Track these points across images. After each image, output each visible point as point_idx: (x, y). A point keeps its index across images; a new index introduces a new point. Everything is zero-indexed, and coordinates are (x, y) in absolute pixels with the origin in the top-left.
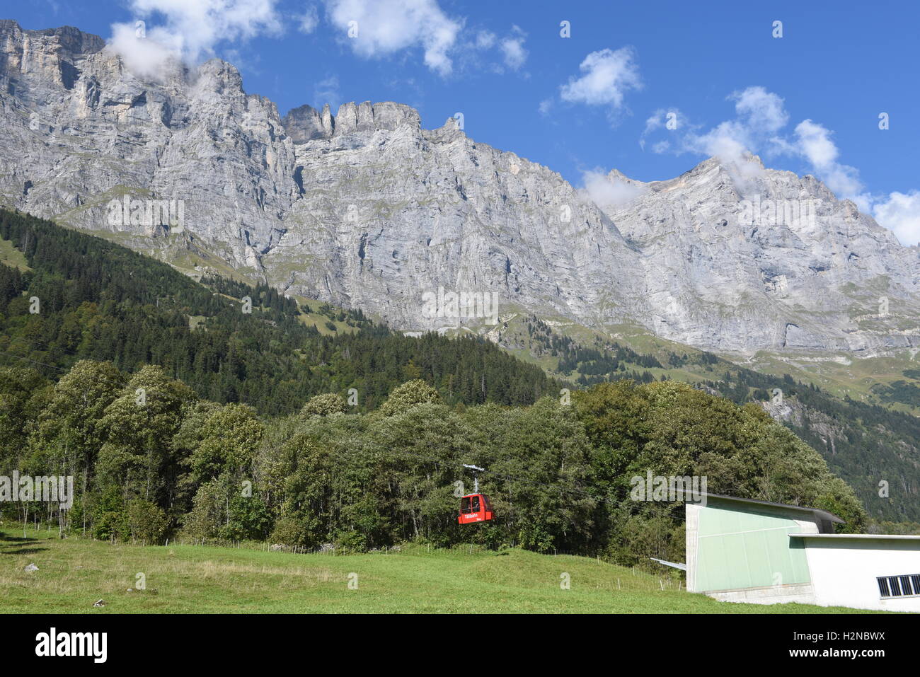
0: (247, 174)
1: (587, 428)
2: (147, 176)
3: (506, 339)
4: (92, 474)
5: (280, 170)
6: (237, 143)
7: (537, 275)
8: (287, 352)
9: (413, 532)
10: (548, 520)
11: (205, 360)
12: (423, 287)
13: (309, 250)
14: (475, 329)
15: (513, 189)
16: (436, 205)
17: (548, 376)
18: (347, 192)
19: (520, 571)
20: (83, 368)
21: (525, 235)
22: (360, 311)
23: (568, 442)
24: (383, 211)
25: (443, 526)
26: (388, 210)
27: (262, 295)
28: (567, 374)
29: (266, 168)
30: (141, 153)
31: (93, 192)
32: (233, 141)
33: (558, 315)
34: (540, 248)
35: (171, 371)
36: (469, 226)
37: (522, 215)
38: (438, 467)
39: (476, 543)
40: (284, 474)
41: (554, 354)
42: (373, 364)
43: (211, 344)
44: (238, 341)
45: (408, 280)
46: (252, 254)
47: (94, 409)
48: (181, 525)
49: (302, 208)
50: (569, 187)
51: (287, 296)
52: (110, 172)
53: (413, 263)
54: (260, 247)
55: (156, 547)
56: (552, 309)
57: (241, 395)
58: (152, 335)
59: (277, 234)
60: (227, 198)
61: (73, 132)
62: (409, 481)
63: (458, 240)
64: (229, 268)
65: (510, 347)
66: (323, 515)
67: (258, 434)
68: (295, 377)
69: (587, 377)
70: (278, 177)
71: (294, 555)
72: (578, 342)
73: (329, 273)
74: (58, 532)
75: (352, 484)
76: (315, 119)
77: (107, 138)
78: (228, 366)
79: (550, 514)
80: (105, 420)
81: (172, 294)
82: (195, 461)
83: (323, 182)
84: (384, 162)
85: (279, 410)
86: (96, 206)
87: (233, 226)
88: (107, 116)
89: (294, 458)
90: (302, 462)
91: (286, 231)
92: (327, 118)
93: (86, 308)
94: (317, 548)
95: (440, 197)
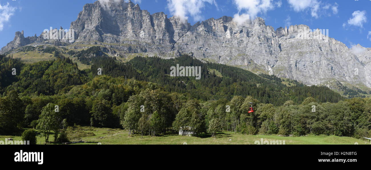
0: (267, 47)
1: (350, 108)
2: (245, 50)
3: (331, 87)
4: (240, 121)
5: (275, 45)
6: (265, 39)
7: (339, 71)
8: (279, 91)
9: (310, 132)
10: (341, 129)
11: (261, 94)
12: (311, 74)
13: (283, 65)
14: (324, 84)
15: (333, 48)
16: (314, 52)
17: (341, 96)
18: (292, 50)
19: (334, 140)
20: (235, 98)
21: (336, 60)
22: (296, 80)
23: (345, 111)
24: (301, 54)
25: (317, 130)
26: (302, 54)
27: (273, 77)
28: (346, 95)
29: (272, 45)
30: (243, 45)
31: (233, 56)
32: (264, 39)
33: (344, 81)
34: (340, 64)
35: (254, 97)
36: (322, 58)
37: (335, 55)
38: (316, 117)
39: (324, 134)
40: (280, 119)
41: (343, 90)
42: (300, 93)
43: (262, 90)
44: (268, 89)
45: (308, 72)
46: (270, 67)
47: (238, 106)
48: (259, 131)
49: (281, 54)
50: (347, 48)
51: (279, 77)
52: (237, 51)
53: (309, 68)
54: (272, 65)
55: (254, 136)
56: (342, 79)
57: (270, 102)
58: (249, 89)
59: (276, 62)
60: (263, 54)
61: (228, 42)
62: (309, 120)
63: (320, 61)
64: (265, 71)
65: (332, 88)
66: (289, 128)
67: (274, 110)
68: (282, 97)
69: (350, 96)
70: (275, 47)
71: (284, 137)
72: (348, 88)
73: (288, 71)
74: (234, 133)
75: (296, 121)
76: (283, 31)
77: (235, 42)
78: (266, 95)
79: (341, 128)
80: (241, 109)
81: (252, 79)
82: (261, 116)
83: (286, 47)
84: (301, 41)
85: (278, 105)
86: (234, 60)
87: (265, 61)
88: (235, 37)
89: (282, 116)
90: (284, 116)
91: (278, 61)
92: (286, 30)
93: (234, 84)
94: (289, 136)
95: (315, 50)
